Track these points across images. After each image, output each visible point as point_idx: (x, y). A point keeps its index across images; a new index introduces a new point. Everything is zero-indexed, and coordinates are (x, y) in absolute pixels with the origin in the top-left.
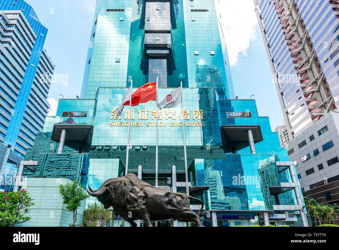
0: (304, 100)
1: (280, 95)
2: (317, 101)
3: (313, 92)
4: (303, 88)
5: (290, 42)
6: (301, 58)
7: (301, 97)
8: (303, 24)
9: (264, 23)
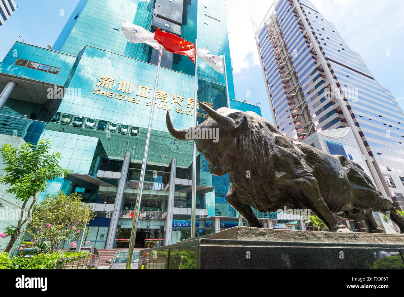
0: (291, 120)
1: (273, 111)
2: (301, 122)
3: (298, 115)
4: (291, 110)
5: (281, 71)
6: (289, 86)
7: (289, 117)
8: (291, 60)
9: (262, 51)
